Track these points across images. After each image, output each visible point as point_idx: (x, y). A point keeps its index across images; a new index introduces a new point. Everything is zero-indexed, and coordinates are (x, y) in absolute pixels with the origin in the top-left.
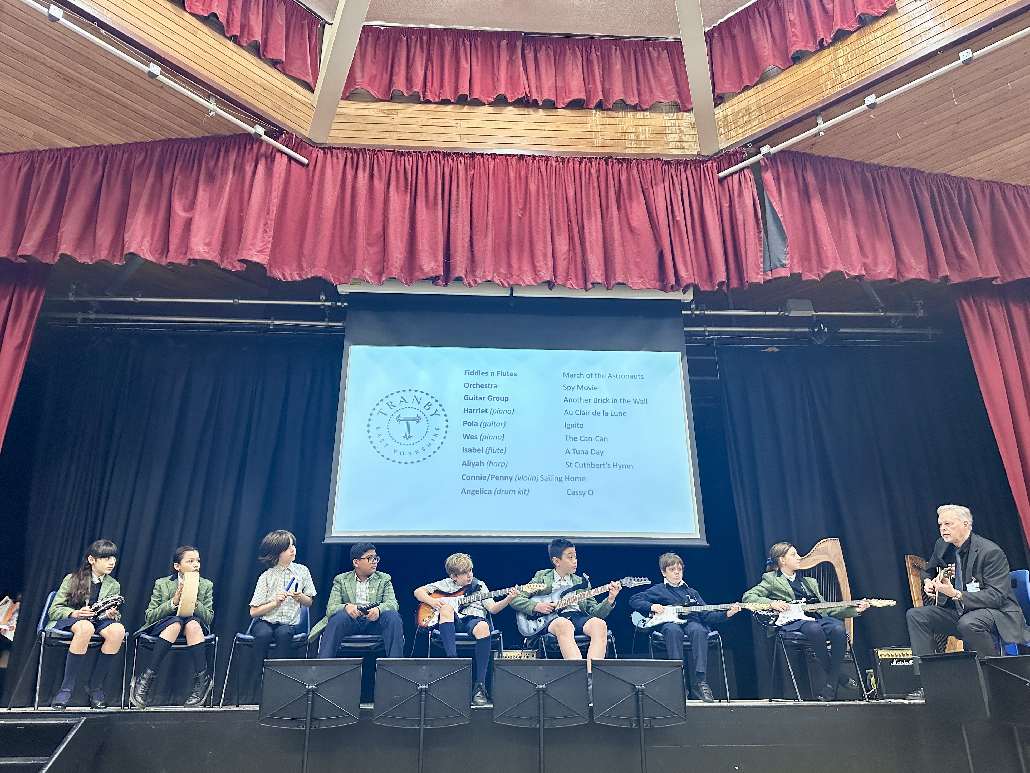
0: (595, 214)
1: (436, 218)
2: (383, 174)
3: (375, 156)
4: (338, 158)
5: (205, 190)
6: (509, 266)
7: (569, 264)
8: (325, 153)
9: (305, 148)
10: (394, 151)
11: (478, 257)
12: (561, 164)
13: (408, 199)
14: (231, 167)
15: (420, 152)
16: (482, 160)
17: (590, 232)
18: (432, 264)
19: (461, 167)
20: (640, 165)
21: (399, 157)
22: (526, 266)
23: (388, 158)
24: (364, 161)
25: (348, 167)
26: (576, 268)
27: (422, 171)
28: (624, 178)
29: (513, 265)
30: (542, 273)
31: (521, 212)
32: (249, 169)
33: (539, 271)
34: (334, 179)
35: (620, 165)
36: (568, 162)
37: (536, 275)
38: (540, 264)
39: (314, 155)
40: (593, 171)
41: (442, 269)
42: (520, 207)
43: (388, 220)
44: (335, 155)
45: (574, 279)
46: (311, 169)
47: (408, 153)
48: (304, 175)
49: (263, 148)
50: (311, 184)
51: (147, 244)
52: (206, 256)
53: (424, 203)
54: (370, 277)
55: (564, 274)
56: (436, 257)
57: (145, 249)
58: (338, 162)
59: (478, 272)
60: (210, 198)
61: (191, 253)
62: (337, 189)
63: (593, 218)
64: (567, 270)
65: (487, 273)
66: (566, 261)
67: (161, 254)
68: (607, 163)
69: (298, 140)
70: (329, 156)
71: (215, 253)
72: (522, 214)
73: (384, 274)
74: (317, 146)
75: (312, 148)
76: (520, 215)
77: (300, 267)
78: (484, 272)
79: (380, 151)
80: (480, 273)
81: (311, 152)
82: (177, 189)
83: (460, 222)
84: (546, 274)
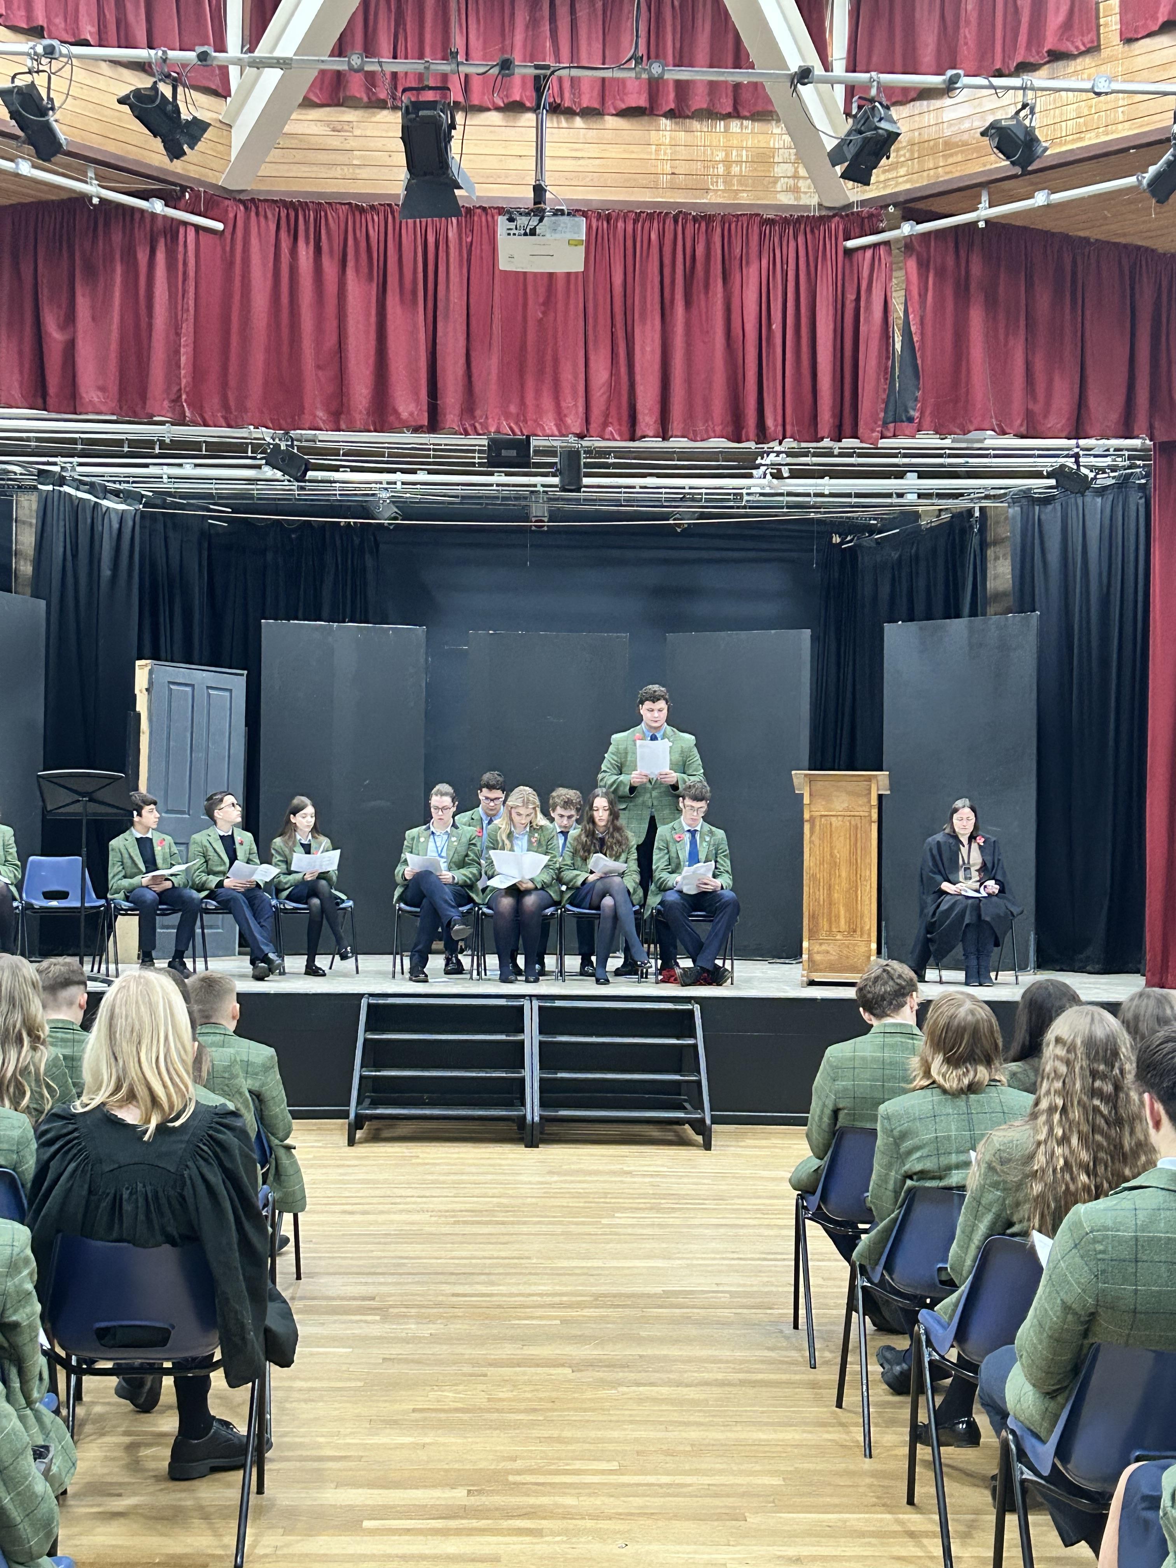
0: (653, 317)
1: (415, 325)
2: (336, 247)
3: (323, 214)
4: (266, 217)
5: (84, 295)
6: (522, 403)
7: (610, 399)
8: (246, 208)
9: (218, 205)
10: (350, 204)
11: (477, 389)
12: (605, 224)
13: (374, 293)
14: (118, 257)
15: (390, 205)
16: (484, 217)
17: (643, 349)
18: (412, 407)
19: (452, 234)
20: (727, 225)
21: (357, 214)
22: (547, 403)
23: (341, 218)
24: (306, 222)
25: (283, 235)
26: (619, 408)
28: (700, 251)
29: (528, 403)
30: (569, 421)
31: (543, 308)
32: (142, 257)
33: (565, 416)
34: (264, 258)
35: (697, 225)
36: (617, 220)
37: (561, 420)
38: (567, 402)
39: (231, 215)
40: (654, 236)
41: (426, 414)
42: (541, 300)
43: (345, 329)
44: (262, 212)
45: (616, 423)
46: (228, 235)
47: (372, 207)
48: (219, 249)
49: (160, 220)
50: (230, 264)
51: (16, 384)
52: (103, 409)
53: (397, 298)
54: (324, 422)
55: (602, 419)
56: (417, 394)
57: (16, 393)
58: (268, 226)
59: (478, 413)
60: (93, 307)
61: (82, 404)
62: (270, 275)
63: (649, 322)
64: (607, 416)
65: (490, 421)
66: (605, 397)
67: (34, 396)
68: (676, 222)
69: (208, 197)
70: (253, 214)
71: (113, 404)
72: (544, 313)
73: (343, 416)
74: (235, 199)
75: (227, 202)
76: (540, 315)
77: (226, 406)
78: (487, 418)
79: (330, 204)
80: (481, 417)
81: (227, 211)
82: (45, 294)
83: (451, 334)
84: (575, 423)
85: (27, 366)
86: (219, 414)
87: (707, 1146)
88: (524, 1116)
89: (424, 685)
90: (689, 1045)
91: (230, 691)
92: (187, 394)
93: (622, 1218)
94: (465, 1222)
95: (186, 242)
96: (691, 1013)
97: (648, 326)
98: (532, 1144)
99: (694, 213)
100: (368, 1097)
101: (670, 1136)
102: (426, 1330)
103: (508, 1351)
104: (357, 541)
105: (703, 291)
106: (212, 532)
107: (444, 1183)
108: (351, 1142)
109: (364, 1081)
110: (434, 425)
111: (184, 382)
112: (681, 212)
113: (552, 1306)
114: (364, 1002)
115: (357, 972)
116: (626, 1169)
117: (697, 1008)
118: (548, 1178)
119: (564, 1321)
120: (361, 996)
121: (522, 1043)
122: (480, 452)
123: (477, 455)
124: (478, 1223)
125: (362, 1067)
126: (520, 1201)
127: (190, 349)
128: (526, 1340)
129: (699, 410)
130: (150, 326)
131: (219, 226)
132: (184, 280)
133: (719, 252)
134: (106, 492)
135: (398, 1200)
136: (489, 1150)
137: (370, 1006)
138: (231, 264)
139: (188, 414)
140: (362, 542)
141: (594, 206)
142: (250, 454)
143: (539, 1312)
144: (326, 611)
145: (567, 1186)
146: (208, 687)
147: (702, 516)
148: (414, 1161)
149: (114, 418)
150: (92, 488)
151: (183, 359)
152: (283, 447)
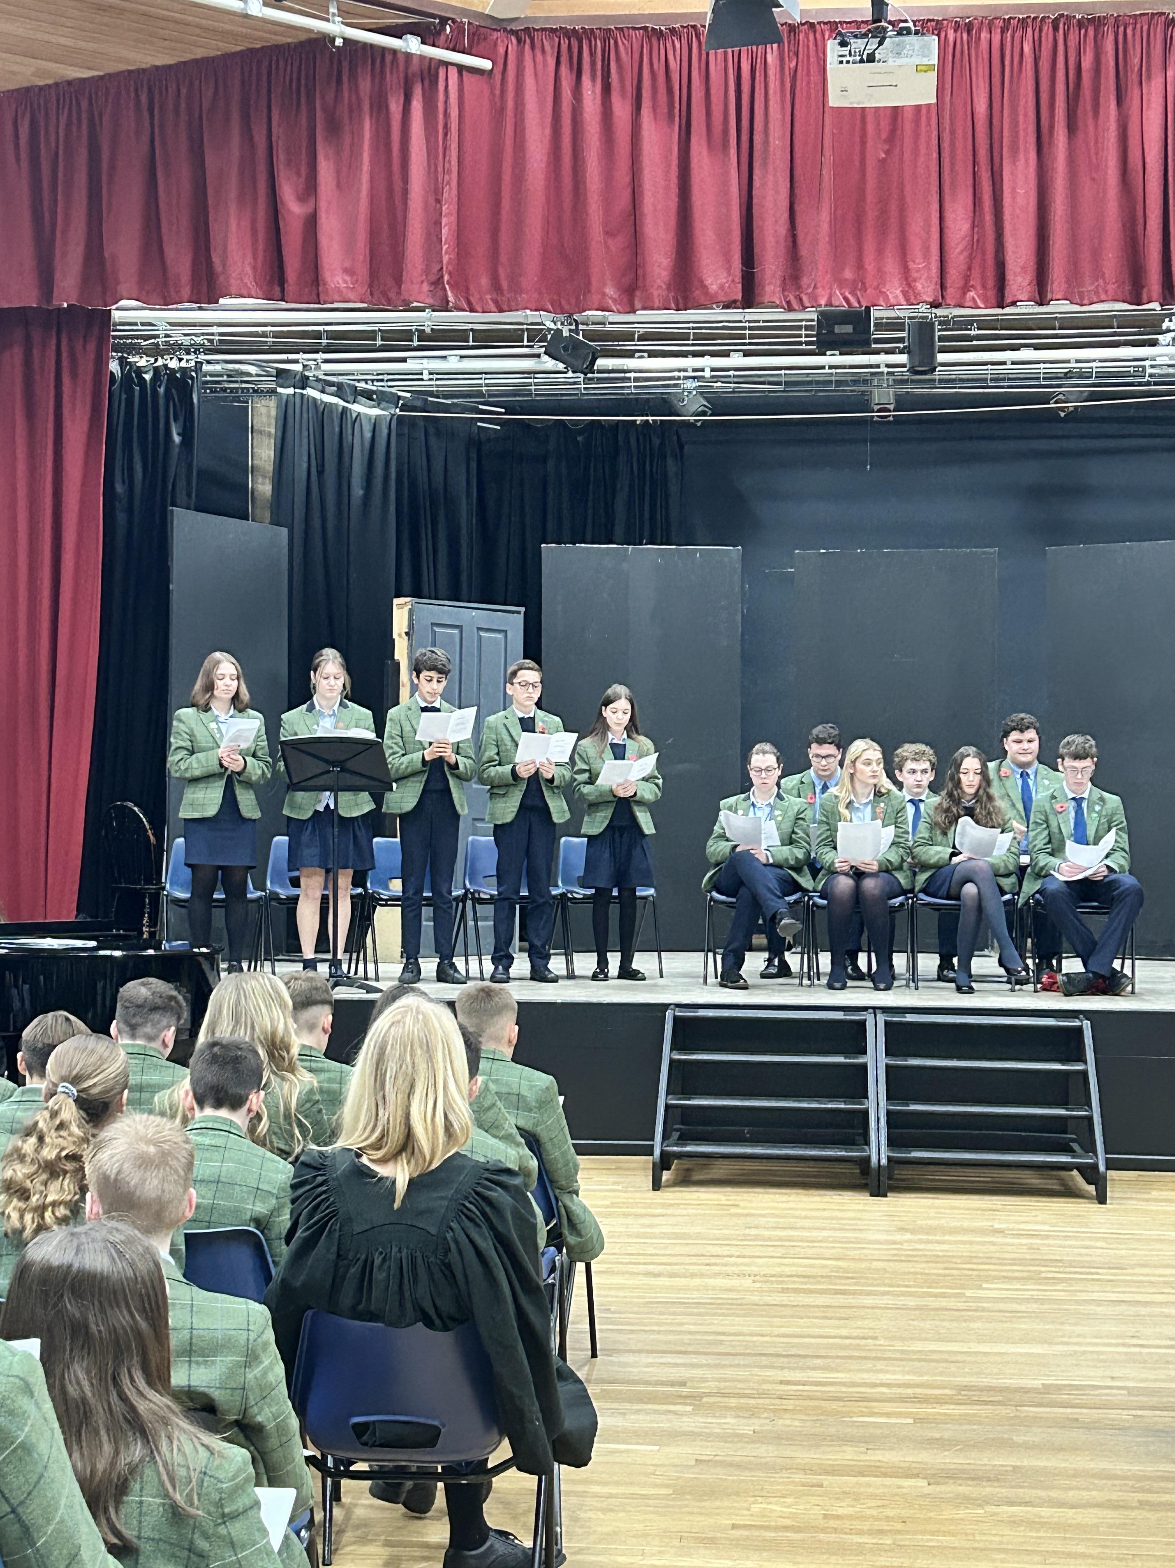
0: (1026, 151)
1: (726, 174)
2: (628, 84)
3: (612, 42)
4: (543, 51)
5: (327, 158)
6: (860, 266)
7: (971, 258)
8: (519, 41)
9: (485, 39)
10: (645, 28)
11: (804, 251)
12: (965, 36)
13: (675, 138)
14: (366, 107)
15: (694, 27)
16: (811, 37)
17: (1013, 191)
18: (723, 278)
19: (772, 58)
20: (1121, 29)
21: (654, 41)
22: (891, 266)
23: (635, 46)
24: (592, 54)
25: (564, 70)
26: (983, 268)
27: (700, 68)
28: (1087, 62)
29: (867, 266)
30: (919, 286)
31: (886, 147)
32: (395, 107)
33: (915, 280)
34: (541, 103)
35: (1083, 31)
36: (980, 30)
37: (909, 285)
38: (917, 264)
39: (502, 50)
40: (1027, 48)
41: (740, 286)
42: (884, 136)
43: (640, 186)
44: (538, 44)
45: (979, 288)
46: (498, 77)
47: (673, 31)
48: (487, 93)
49: (415, 61)
50: (499, 112)
51: (249, 270)
52: (351, 295)
53: (704, 142)
54: (614, 301)
55: (960, 283)
56: (728, 261)
57: (249, 281)
58: (545, 61)
59: (805, 281)
60: (338, 172)
61: (327, 291)
62: (549, 120)
63: (1021, 156)
64: (967, 278)
65: (819, 291)
66: (966, 254)
67: (271, 283)
68: (1056, 28)
69: (473, 30)
70: (527, 47)
71: (363, 290)
72: (887, 152)
73: (638, 293)
74: (505, 30)
75: (496, 35)
76: (883, 156)
77: (496, 286)
78: (815, 287)
79: (621, 30)
80: (809, 286)
81: (496, 44)
82: (281, 157)
83: (770, 184)
84: (927, 288)
85: (261, 247)
86: (488, 297)
87: (1102, 1199)
88: (868, 1158)
89: (739, 618)
90: (1078, 1072)
91: (506, 632)
92: (450, 274)
93: (992, 1290)
94: (796, 1291)
95: (447, 86)
96: (1079, 1030)
97: (1021, 164)
98: (878, 1192)
99: (1079, 16)
100: (677, 1130)
101: (1054, 1185)
102: (746, 1427)
103: (848, 1455)
104: (656, 441)
105: (1090, 114)
106: (482, 436)
107: (769, 1239)
108: (657, 1185)
109: (670, 1111)
110: (749, 299)
111: (446, 259)
112: (1062, 15)
113: (902, 1400)
114: (669, 1014)
115: (661, 976)
116: (997, 1226)
117: (1087, 1025)
118: (898, 1237)
119: (920, 1420)
120: (665, 1007)
121: (864, 1067)
122: (807, 328)
123: (803, 332)
124: (811, 1291)
125: (668, 1094)
126: (863, 1265)
127: (453, 219)
128: (869, 1441)
129: (1086, 267)
130: (405, 192)
131: (486, 64)
132: (446, 134)
133: (1112, 63)
134: (357, 394)
135: (713, 1260)
136: (827, 1199)
137: (676, 1019)
138: (502, 110)
139: (451, 298)
140: (662, 444)
141: (950, 14)
142: (526, 343)
143: (889, 1407)
144: (619, 530)
145: (922, 1246)
146: (479, 629)
147: (1092, 397)
148: (733, 1210)
149: (365, 305)
150: (340, 390)
151: (445, 231)
152: (566, 333)
